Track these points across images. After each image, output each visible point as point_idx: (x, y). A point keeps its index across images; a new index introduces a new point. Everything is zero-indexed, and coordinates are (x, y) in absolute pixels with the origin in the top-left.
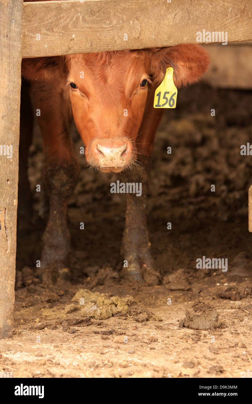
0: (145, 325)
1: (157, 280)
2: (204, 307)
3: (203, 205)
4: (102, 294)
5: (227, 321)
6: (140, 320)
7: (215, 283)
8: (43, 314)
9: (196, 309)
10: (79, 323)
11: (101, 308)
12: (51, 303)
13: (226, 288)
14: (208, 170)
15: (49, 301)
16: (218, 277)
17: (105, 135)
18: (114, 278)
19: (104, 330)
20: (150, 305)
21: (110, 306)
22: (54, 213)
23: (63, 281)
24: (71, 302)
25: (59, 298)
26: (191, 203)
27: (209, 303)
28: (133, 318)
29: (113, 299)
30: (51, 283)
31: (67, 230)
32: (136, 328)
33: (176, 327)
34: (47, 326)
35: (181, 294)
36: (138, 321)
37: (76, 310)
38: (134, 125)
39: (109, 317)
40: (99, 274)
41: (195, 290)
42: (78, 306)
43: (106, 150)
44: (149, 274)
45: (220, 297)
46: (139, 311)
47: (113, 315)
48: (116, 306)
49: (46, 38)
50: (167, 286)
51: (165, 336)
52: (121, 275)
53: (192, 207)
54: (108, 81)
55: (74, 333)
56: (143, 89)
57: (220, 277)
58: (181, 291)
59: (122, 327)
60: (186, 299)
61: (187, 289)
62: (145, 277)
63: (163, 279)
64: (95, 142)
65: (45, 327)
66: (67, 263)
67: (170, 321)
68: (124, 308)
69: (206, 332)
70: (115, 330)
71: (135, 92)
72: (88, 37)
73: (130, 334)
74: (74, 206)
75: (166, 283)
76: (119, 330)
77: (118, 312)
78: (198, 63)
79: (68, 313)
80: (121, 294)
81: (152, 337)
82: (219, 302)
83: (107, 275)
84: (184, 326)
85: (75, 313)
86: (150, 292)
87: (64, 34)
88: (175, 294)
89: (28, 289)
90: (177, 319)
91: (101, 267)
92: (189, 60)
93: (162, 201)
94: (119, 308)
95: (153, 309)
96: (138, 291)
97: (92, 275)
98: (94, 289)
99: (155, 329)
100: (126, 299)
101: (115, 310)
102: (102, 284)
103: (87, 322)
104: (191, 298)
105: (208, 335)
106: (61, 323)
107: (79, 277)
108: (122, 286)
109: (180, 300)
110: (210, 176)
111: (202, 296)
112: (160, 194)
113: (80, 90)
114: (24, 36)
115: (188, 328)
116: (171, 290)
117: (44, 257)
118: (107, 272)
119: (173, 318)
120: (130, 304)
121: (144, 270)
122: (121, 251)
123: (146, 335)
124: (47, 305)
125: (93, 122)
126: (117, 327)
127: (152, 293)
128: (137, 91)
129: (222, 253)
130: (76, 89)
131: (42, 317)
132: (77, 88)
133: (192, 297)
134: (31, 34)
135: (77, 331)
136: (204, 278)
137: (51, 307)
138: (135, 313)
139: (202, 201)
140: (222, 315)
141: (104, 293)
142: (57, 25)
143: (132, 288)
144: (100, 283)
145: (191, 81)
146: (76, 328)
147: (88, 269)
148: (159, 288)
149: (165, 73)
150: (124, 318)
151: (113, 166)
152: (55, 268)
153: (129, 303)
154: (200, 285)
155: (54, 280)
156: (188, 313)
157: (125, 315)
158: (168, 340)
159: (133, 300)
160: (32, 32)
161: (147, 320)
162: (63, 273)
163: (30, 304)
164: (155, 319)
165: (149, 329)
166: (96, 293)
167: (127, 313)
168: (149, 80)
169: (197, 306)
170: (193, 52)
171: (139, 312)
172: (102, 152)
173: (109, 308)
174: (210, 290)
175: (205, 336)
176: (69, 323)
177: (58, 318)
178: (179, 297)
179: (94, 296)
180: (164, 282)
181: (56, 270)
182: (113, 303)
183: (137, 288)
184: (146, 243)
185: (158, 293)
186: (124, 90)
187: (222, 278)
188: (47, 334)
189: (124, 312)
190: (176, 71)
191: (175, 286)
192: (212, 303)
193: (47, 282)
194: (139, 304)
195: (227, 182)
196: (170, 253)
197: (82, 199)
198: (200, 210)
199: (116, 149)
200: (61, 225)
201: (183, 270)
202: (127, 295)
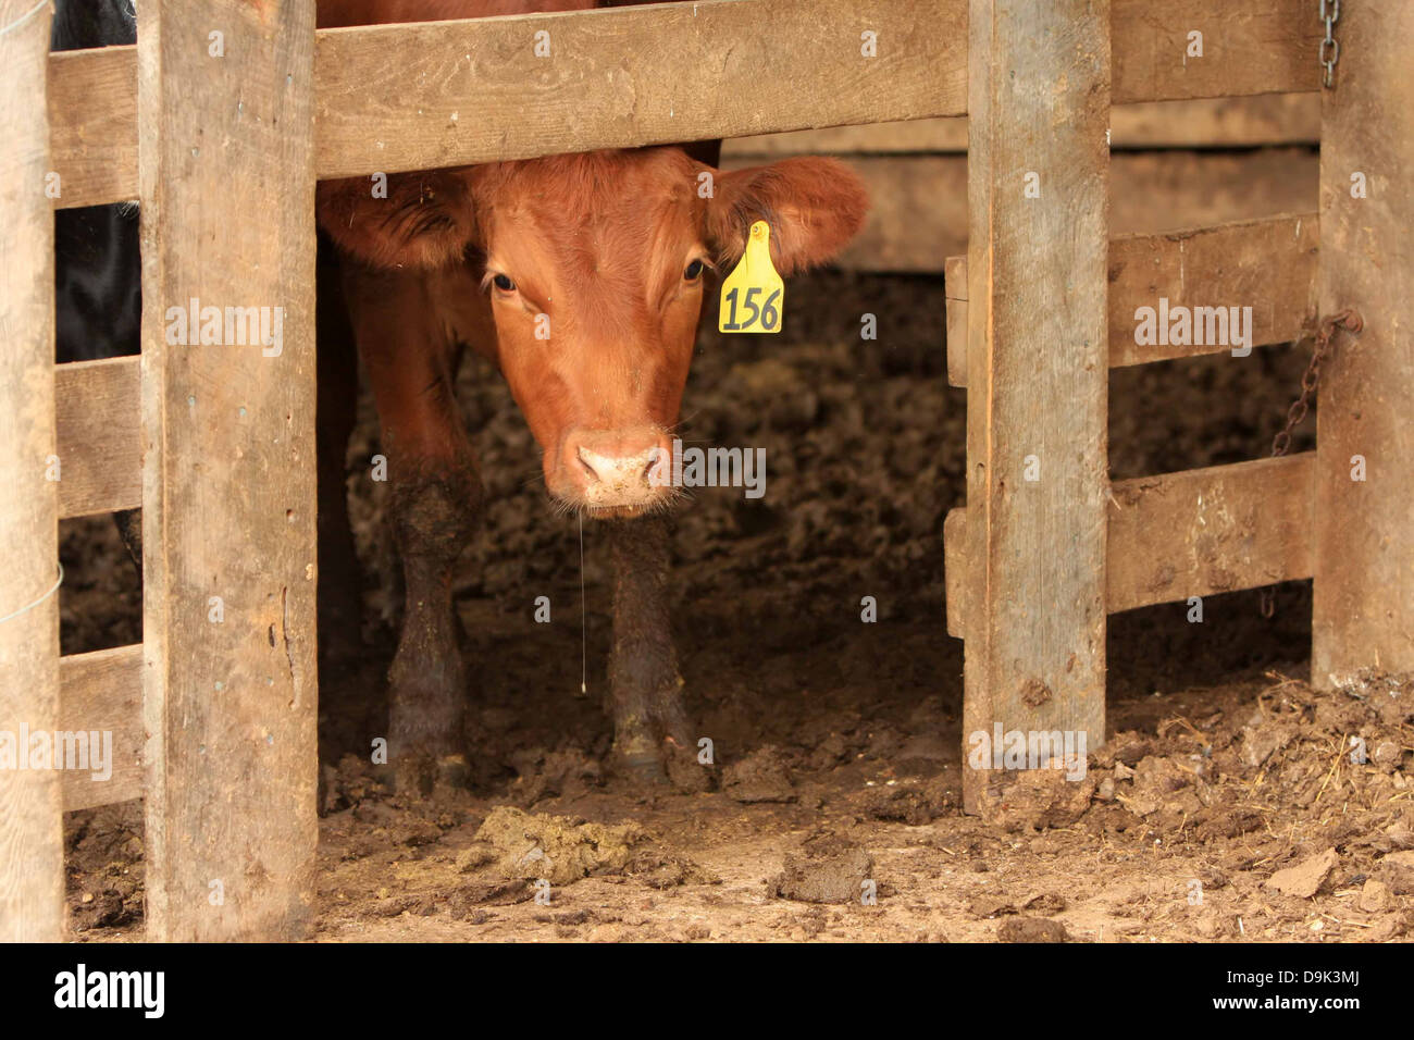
0: (674, 895)
1: (705, 779)
2: (833, 842)
3: (825, 579)
4: (557, 819)
5: (897, 878)
6: (660, 882)
7: (861, 780)
8: (398, 877)
9: (811, 850)
10: (496, 895)
11: (554, 854)
12: (418, 846)
13: (891, 792)
14: (837, 489)
15: (411, 842)
16: (868, 763)
17: (597, 419)
18: (588, 776)
19: (563, 911)
20: (688, 843)
21: (578, 849)
22: (417, 606)
23: (450, 790)
24: (473, 843)
25: (441, 832)
26: (793, 576)
27: (846, 833)
28: (640, 878)
29: (587, 828)
30: (419, 793)
31: (456, 651)
32: (651, 904)
33: (758, 898)
34: (408, 906)
35: (770, 813)
36: (654, 886)
37: (486, 862)
38: (671, 384)
39: (577, 879)
40: (548, 766)
41: (809, 800)
42: (493, 852)
43: (603, 464)
44: (682, 763)
45: (877, 816)
46: (657, 860)
47: (587, 874)
48: (595, 847)
49: (380, 124)
50: (732, 793)
51: (728, 923)
52: (608, 767)
53: (794, 586)
54: (598, 270)
55: (481, 922)
56: (691, 285)
57: (876, 763)
58: (771, 805)
59: (612, 902)
60: (783, 824)
61: (785, 798)
62: (671, 770)
63: (721, 774)
64: (574, 437)
65: (403, 910)
66: (458, 739)
67: (742, 884)
68: (615, 854)
69: (840, 909)
70: (594, 910)
71: (670, 295)
72: (495, 118)
73: (633, 920)
74: (476, 593)
75: (730, 786)
76: (605, 911)
77: (602, 864)
78: (839, 210)
79: (466, 870)
80: (608, 818)
81: (695, 926)
82: (875, 830)
83: (568, 769)
84: (780, 895)
85: (485, 872)
86: (686, 809)
87: (429, 110)
88: (756, 812)
89: (354, 813)
90: (760, 878)
91: (552, 750)
92: (812, 201)
93: (711, 572)
94: (604, 854)
95: (697, 855)
96: (654, 808)
97: (530, 771)
98: (536, 806)
99: (703, 904)
100: (621, 830)
101: (592, 858)
102: (555, 795)
103: (517, 892)
104: (797, 823)
105: (847, 916)
106: (446, 898)
107: (493, 777)
108: (610, 797)
109: (769, 828)
110: (841, 504)
111: (827, 816)
112: (709, 556)
113: (523, 294)
114: (321, 119)
115: (792, 899)
116: (744, 802)
117: (396, 727)
118: (569, 760)
119: (751, 874)
120: (633, 843)
121: (669, 752)
122: (605, 705)
123: (679, 920)
124: (408, 853)
125: (562, 384)
126: (599, 904)
127: (691, 811)
128: (676, 291)
129: (880, 701)
130: (511, 293)
131: (395, 883)
132: (514, 289)
133: (802, 820)
134: (338, 114)
135: (491, 916)
136: (832, 768)
137: (418, 858)
138: (647, 866)
139: (823, 570)
140: (883, 862)
141: (563, 814)
142: (409, 89)
143: (637, 800)
144: (551, 792)
145: (819, 258)
146: (488, 909)
147: (520, 756)
148: (710, 799)
149: (746, 237)
150: (617, 878)
151: (623, 503)
152: (428, 755)
153: (631, 841)
154: (821, 786)
155: (427, 788)
156: (789, 861)
157: (621, 872)
158: (739, 932)
159: (640, 832)
160: (341, 109)
161: (681, 882)
162: (450, 768)
163: (361, 853)
164: (702, 879)
165: (687, 904)
166: (540, 815)
167: (626, 865)
168: (706, 261)
169: (814, 842)
170: (822, 181)
171: (658, 863)
172: (594, 467)
173: (577, 855)
174: (850, 798)
175: (837, 918)
176: (468, 898)
177: (439, 886)
178: (764, 822)
179: (533, 824)
180: (725, 783)
181: (429, 759)
182: (587, 841)
183: (652, 801)
184: (671, 679)
185: (709, 811)
186: (643, 292)
187: (882, 768)
188: (408, 929)
189: (616, 864)
190: (777, 231)
191: (752, 791)
192: (854, 833)
193: (407, 794)
194: (657, 842)
195: (889, 516)
196: (738, 707)
197: (497, 575)
198: (817, 590)
199: (630, 459)
200: (438, 637)
201: (773, 747)
202: (625, 820)
